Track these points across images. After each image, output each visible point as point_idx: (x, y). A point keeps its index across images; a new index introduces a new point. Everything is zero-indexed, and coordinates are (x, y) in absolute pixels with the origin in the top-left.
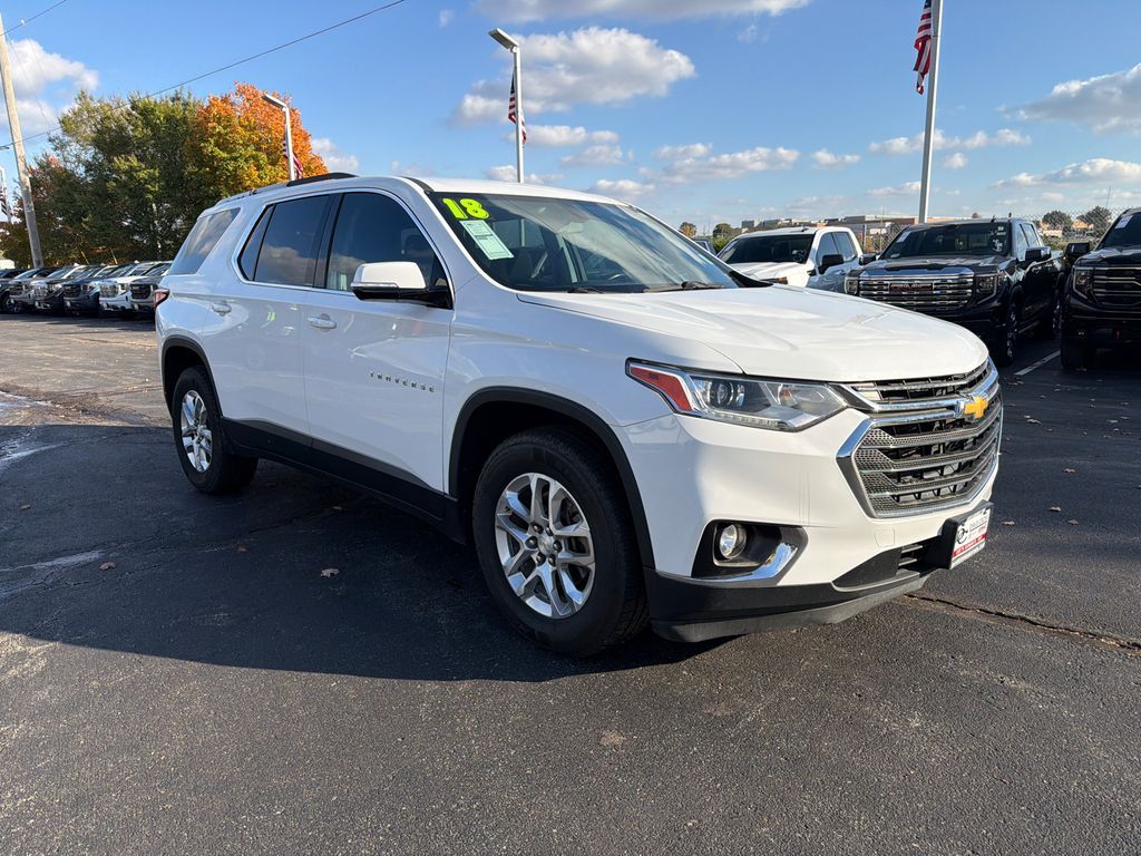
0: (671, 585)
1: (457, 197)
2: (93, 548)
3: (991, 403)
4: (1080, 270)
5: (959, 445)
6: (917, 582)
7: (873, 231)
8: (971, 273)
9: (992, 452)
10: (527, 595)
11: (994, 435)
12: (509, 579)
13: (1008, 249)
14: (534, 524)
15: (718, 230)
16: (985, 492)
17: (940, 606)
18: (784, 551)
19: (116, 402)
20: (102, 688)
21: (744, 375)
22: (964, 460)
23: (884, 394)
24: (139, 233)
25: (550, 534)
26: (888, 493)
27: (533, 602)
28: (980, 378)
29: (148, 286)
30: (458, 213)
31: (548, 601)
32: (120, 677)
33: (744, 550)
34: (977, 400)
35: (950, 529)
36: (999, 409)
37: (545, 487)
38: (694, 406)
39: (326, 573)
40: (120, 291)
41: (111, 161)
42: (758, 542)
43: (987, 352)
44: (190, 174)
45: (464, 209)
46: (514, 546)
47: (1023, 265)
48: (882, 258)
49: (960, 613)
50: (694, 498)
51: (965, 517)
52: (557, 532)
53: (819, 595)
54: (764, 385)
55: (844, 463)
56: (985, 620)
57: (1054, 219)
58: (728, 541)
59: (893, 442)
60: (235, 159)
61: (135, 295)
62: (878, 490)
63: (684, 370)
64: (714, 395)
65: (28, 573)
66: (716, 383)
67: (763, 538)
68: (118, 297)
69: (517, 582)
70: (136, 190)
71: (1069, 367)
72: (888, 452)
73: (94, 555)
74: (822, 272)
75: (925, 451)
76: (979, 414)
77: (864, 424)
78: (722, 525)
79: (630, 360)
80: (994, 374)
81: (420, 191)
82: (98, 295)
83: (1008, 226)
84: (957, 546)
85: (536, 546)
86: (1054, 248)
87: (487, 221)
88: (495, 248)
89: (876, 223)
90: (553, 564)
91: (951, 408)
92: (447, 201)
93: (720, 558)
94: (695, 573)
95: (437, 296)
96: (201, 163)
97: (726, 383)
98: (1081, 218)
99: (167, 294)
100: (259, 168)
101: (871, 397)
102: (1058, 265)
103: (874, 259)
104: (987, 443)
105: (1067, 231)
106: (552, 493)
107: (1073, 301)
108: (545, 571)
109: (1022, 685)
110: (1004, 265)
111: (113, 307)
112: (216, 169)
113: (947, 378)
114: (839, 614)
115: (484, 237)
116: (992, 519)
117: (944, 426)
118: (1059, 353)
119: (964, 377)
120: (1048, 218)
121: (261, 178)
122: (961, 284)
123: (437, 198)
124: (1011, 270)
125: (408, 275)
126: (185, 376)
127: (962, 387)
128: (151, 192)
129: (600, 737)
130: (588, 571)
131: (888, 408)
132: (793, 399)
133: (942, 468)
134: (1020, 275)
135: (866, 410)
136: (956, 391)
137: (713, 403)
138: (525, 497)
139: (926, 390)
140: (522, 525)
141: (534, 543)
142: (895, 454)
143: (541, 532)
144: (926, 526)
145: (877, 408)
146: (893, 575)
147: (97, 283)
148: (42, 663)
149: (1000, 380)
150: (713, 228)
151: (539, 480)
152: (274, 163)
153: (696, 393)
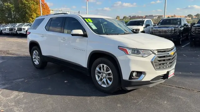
0: (125, 81)
1: (87, 18)
2: (22, 78)
3: (175, 53)
4: (193, 28)
5: (170, 59)
6: (163, 81)
7: (155, 18)
8: (173, 28)
9: (175, 61)
10: (101, 84)
11: (175, 58)
12: (98, 82)
13: (180, 24)
14: (102, 72)
15: (124, 18)
16: (174, 67)
17: (169, 86)
18: (143, 75)
19: (13, 52)
20: (34, 99)
21: (137, 49)
22: (170, 62)
23: (158, 52)
24: (9, 18)
25: (105, 73)
26: (158, 67)
27: (103, 85)
28: (173, 49)
29: (12, 29)
30: (87, 21)
31: (105, 85)
32: (37, 98)
33: (137, 76)
34: (172, 52)
35: (168, 72)
36: (176, 54)
37: (103, 66)
38: (129, 53)
39: (65, 82)
40: (7, 30)
41: (4, 4)
42: (139, 74)
43: (174, 44)
44: (20, 6)
45: (88, 21)
46: (99, 77)
47: (183, 27)
48: (157, 25)
49: (172, 87)
50: (129, 68)
51: (170, 71)
52: (106, 73)
53: (148, 83)
54: (140, 50)
55: (152, 62)
56: (176, 88)
57: (189, 16)
58: (134, 74)
59: (159, 59)
60: (29, 4)
61: (10, 30)
62: (157, 66)
63: (127, 48)
64: (132, 52)
65: (12, 82)
66: (132, 50)
67: (140, 73)
68: (6, 31)
69: (100, 83)
70: (9, 9)
71: (191, 46)
72: (158, 61)
73: (23, 79)
74: (146, 28)
75: (164, 60)
76: (172, 55)
77: (155, 56)
78: (133, 72)
79: (119, 46)
80: (175, 48)
81: (81, 17)
82: (2, 30)
83: (180, 19)
84: (169, 75)
85: (103, 76)
86: (189, 23)
87: (92, 23)
88: (94, 27)
89: (155, 16)
90: (106, 78)
91: (168, 54)
92: (85, 19)
93: (133, 77)
94: (129, 79)
95: (85, 35)
96: (22, 4)
97: (134, 50)
98: (195, 16)
99: (30, 33)
100: (34, 5)
101: (156, 52)
102: (190, 26)
103: (156, 25)
104: (174, 59)
105: (192, 18)
106: (105, 67)
107: (192, 34)
108: (104, 80)
109: (182, 97)
110: (180, 27)
111: (5, 33)
112: (25, 5)
113: (168, 49)
114: (151, 86)
115: (92, 25)
116: (175, 71)
117: (167, 56)
118: (189, 43)
119: (170, 49)
120: (188, 16)
121: (35, 7)
122: (172, 30)
123: (84, 18)
124: (181, 28)
125: (80, 32)
126: (34, 47)
127: (170, 50)
128: (12, 10)
129: (117, 105)
130: (112, 78)
131: (159, 54)
132: (144, 52)
133: (167, 63)
134: (183, 28)
135: (155, 54)
136: (169, 51)
137: (132, 53)
138: (100, 68)
139: (164, 51)
140: (100, 73)
141: (102, 76)
142: (160, 61)
143: (103, 74)
144: (164, 72)
145: (157, 54)
146: (159, 80)
147: (2, 28)
148: (23, 96)
149: (176, 49)
150: (123, 17)
151: (102, 65)
152: (37, 4)
153: (129, 51)
